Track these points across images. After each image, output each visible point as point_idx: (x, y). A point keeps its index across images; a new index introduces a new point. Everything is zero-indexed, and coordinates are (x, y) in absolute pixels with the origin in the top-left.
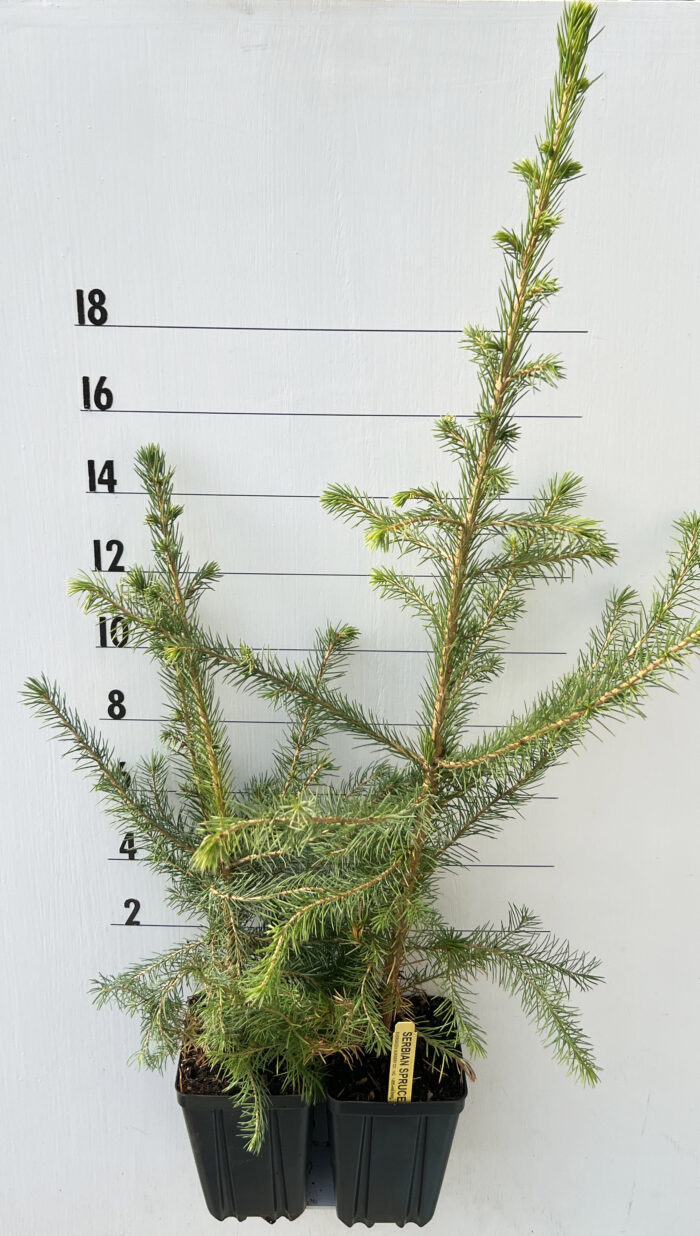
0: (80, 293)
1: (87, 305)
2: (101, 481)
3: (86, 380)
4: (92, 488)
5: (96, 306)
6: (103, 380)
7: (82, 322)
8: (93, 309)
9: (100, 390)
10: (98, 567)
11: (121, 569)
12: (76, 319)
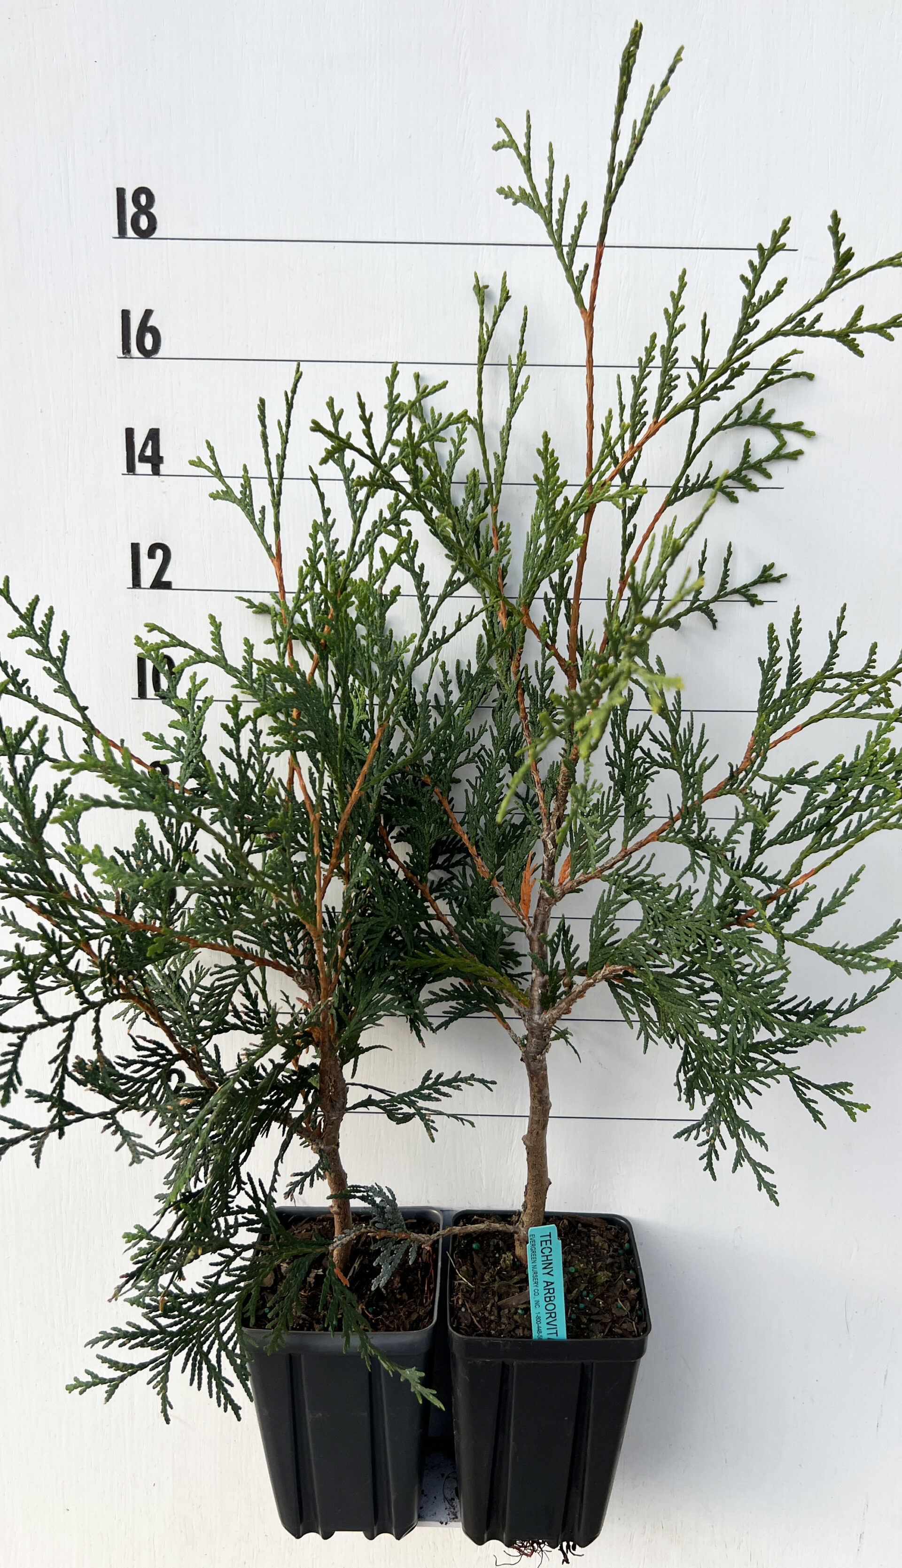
0: (121, 192)
1: (130, 209)
2: (143, 459)
3: (126, 314)
4: (131, 469)
5: (142, 210)
6: (148, 313)
7: (122, 233)
8: (137, 215)
9: (144, 328)
10: (136, 583)
11: (168, 586)
12: (115, 229)
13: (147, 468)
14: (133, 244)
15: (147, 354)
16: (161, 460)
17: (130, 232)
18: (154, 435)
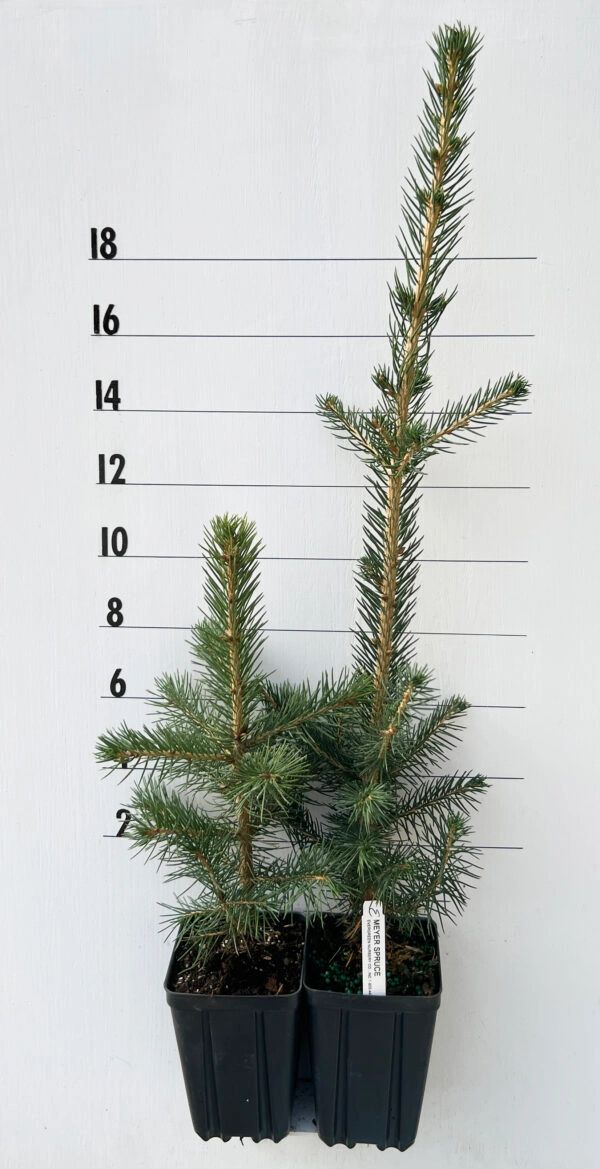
0: (94, 231)
1: (100, 242)
2: (107, 400)
3: (96, 308)
4: (99, 406)
5: (107, 242)
6: (111, 307)
7: (94, 256)
8: (104, 244)
9: (108, 316)
10: (102, 480)
11: (123, 482)
12: (90, 254)
14: (102, 263)
15: (110, 333)
16: (119, 401)
17: (100, 256)
18: (114, 385)
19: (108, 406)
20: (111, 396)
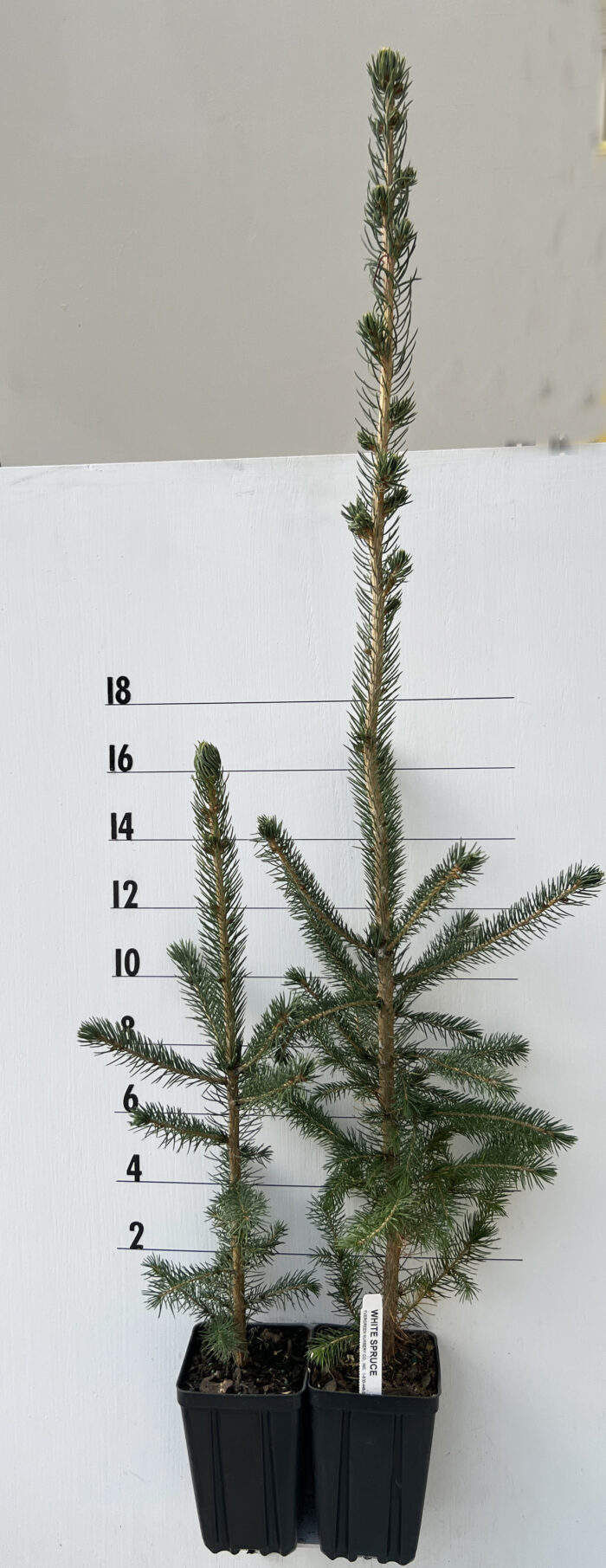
0: (110, 680)
1: (116, 689)
2: (121, 831)
3: (112, 748)
4: (114, 837)
5: (122, 689)
6: (125, 747)
7: (111, 702)
8: (119, 692)
9: (123, 755)
10: (116, 905)
11: (135, 906)
12: (106, 701)
13: (124, 836)
14: (117, 708)
15: (124, 770)
16: (132, 831)
17: (115, 701)
18: (128, 817)
19: (122, 836)
20: (125, 827)
